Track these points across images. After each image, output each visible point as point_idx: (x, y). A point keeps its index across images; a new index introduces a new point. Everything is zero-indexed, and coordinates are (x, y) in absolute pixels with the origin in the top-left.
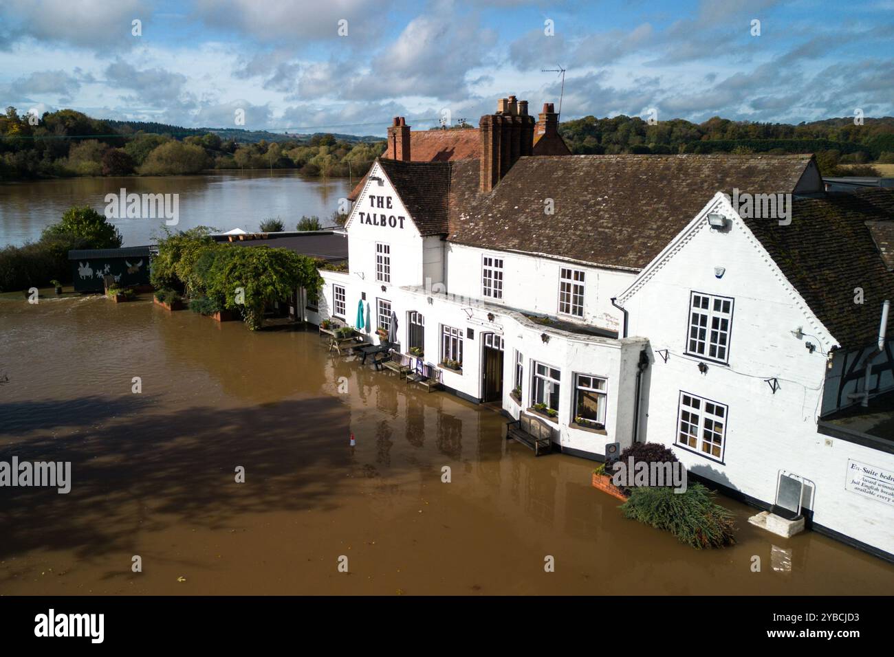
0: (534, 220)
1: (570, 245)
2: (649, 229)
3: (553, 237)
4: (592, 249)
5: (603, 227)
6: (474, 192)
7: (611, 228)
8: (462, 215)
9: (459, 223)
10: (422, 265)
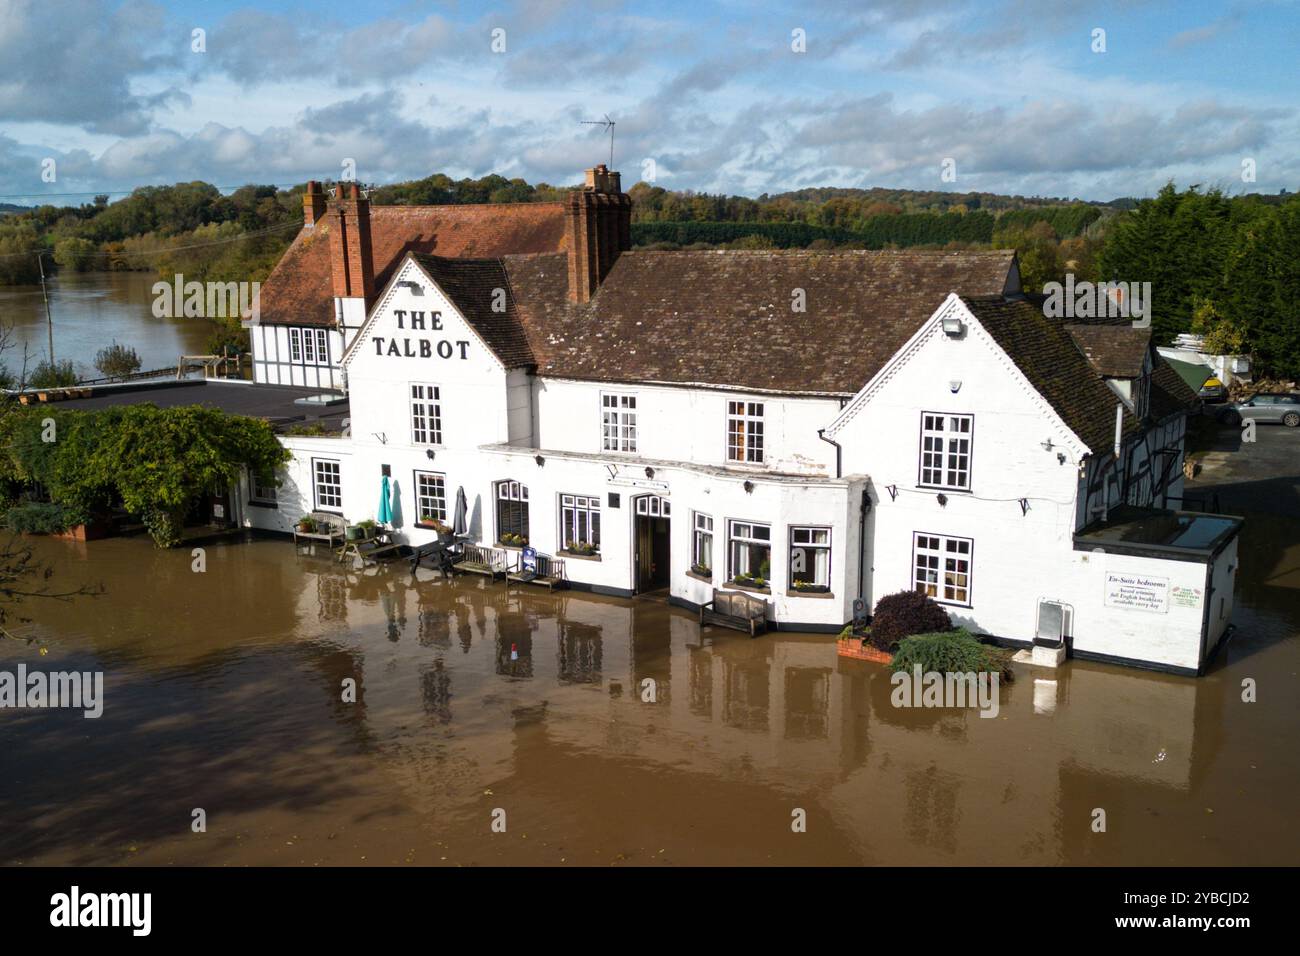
0: (673, 339)
1: (737, 370)
2: (840, 344)
3: (710, 361)
4: (770, 373)
5: (779, 345)
6: (560, 303)
7: (789, 345)
8: (551, 337)
9: (550, 349)
10: (506, 412)
